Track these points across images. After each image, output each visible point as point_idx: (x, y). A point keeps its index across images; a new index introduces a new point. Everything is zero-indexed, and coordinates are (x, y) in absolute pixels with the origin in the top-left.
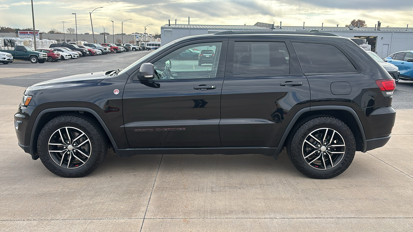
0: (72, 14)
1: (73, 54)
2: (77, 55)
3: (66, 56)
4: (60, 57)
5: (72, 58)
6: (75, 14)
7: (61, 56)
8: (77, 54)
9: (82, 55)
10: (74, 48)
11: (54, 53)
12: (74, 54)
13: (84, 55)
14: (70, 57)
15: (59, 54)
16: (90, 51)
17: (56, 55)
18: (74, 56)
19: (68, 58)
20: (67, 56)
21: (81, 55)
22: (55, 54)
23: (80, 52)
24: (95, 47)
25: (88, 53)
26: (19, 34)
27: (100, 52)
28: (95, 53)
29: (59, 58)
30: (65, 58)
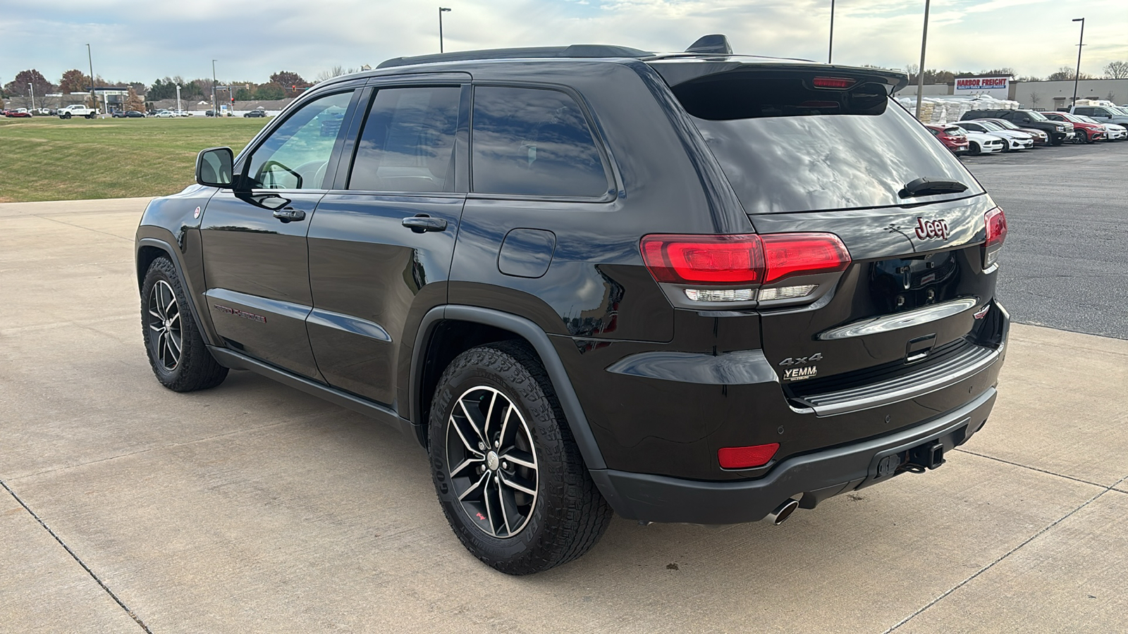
0: (1073, 20)
1: (1015, 138)
2: (1026, 142)
3: (988, 143)
4: (966, 146)
5: (1006, 150)
6: (1083, 19)
7: (968, 143)
8: (1026, 139)
9: (1046, 141)
10: (1028, 122)
11: (950, 135)
12: (1017, 139)
13: (1056, 140)
14: (1000, 146)
15: (964, 138)
16: (1079, 129)
17: (952, 143)
18: (1016, 144)
19: (992, 149)
20: (991, 145)
21: (1044, 141)
22: (950, 138)
23: (1043, 133)
24: (1110, 117)
25: (1074, 134)
26: (956, 86)
27: (1121, 131)
28: (1098, 136)
29: (962, 149)
30: (983, 149)
